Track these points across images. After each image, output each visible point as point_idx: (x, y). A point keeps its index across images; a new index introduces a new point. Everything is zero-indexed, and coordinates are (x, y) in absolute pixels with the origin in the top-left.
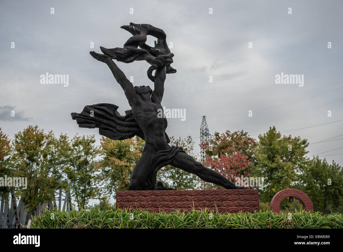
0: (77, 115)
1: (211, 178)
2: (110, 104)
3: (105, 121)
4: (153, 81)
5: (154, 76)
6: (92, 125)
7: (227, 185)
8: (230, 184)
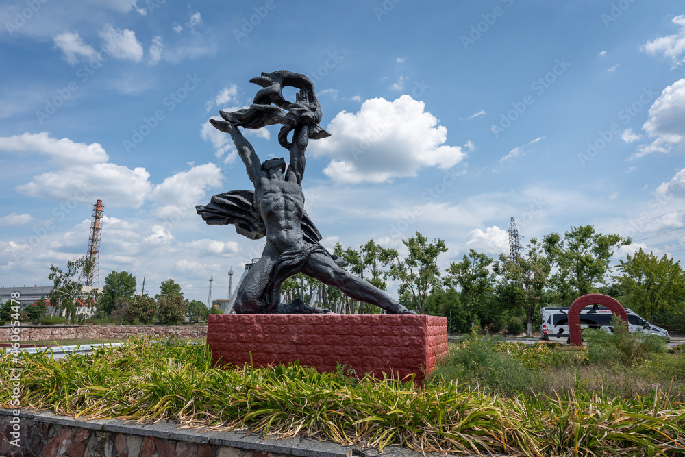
0: (203, 208)
1: (359, 293)
2: (246, 191)
3: (237, 214)
4: (289, 148)
5: (291, 142)
6: (221, 221)
7: (386, 305)
8: (389, 305)
